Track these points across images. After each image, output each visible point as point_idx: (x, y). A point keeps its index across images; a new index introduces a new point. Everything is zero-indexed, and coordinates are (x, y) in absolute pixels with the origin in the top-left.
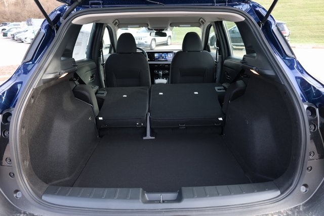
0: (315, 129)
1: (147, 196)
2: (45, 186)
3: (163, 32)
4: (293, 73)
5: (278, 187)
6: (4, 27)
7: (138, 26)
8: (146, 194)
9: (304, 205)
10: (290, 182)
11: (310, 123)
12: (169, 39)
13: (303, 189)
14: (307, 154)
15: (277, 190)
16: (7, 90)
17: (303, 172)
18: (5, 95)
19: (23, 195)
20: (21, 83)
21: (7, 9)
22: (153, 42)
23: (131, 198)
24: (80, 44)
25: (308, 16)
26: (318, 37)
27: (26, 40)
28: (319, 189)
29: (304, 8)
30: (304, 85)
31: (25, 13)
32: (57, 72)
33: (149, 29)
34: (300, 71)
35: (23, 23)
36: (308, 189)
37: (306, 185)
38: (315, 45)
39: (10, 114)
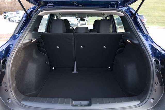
0: (158, 71)
1: (74, 103)
2: (23, 96)
3: (83, 19)
4: (147, 42)
5: (139, 99)
6: (5, 14)
7: (71, 16)
8: (73, 102)
9: (152, 109)
10: (145, 97)
11: (156, 68)
12: (87, 22)
13: (152, 100)
14: (154, 83)
15: (139, 101)
16: (5, 48)
17: (152, 92)
18: (4, 51)
19: (12, 101)
20: (12, 44)
21: (6, 5)
22: (79, 23)
23: (66, 104)
24: (42, 25)
25: (155, 12)
26: (160, 23)
27: (16, 21)
28: (159, 101)
29: (154, 8)
30: (153, 48)
31: (15, 8)
32: (30, 39)
33: (76, 17)
34: (151, 42)
35: (14, 12)
36: (154, 101)
37: (153, 99)
38: (159, 27)
39: (6, 60)
